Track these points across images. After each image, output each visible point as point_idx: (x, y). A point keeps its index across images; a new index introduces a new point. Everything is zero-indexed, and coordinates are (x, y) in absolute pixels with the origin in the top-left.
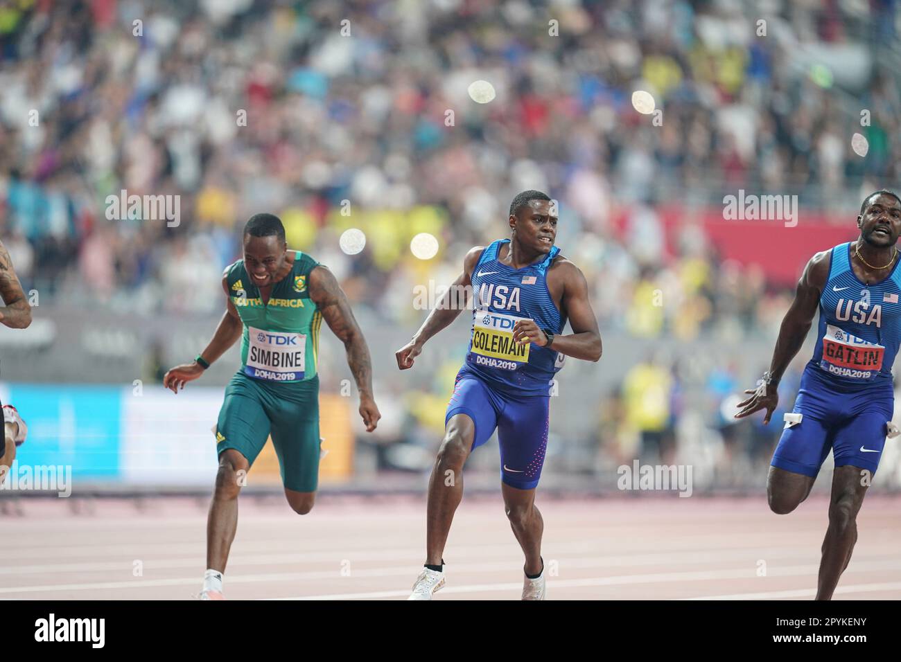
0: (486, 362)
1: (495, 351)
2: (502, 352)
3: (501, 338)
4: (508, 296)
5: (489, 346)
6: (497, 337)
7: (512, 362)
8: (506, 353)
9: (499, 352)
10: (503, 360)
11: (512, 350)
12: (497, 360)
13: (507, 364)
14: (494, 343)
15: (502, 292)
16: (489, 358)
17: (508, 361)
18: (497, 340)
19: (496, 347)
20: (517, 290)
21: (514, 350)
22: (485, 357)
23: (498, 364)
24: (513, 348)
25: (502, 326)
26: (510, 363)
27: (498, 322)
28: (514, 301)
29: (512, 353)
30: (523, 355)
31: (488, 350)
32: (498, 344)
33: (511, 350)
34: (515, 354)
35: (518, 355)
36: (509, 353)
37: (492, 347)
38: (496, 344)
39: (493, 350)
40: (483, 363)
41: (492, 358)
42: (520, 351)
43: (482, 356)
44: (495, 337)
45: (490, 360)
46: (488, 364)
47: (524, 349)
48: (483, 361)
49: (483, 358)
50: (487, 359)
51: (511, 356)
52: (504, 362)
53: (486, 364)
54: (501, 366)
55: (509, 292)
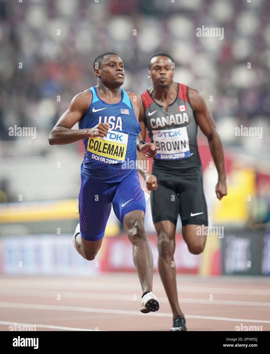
0: (98, 159)
1: (105, 153)
2: (109, 154)
3: (110, 145)
4: (115, 122)
5: (101, 149)
6: (107, 144)
8: (112, 154)
9: (107, 153)
10: (109, 159)
12: (106, 158)
14: (104, 148)
15: (112, 120)
17: (112, 160)
19: (105, 150)
20: (119, 118)
21: (117, 153)
22: (98, 156)
23: (106, 160)
24: (116, 152)
25: (110, 138)
28: (119, 125)
30: (122, 156)
31: (100, 151)
32: (107, 149)
33: (115, 153)
35: (119, 156)
37: (103, 150)
38: (106, 148)
39: (103, 152)
41: (103, 157)
42: (120, 154)
43: (95, 155)
44: (105, 144)
45: (101, 158)
46: (100, 160)
47: (123, 153)
48: (96, 158)
49: (96, 156)
50: (99, 157)
51: (115, 157)
52: (110, 160)
53: (98, 160)
54: (108, 162)
55: (116, 120)
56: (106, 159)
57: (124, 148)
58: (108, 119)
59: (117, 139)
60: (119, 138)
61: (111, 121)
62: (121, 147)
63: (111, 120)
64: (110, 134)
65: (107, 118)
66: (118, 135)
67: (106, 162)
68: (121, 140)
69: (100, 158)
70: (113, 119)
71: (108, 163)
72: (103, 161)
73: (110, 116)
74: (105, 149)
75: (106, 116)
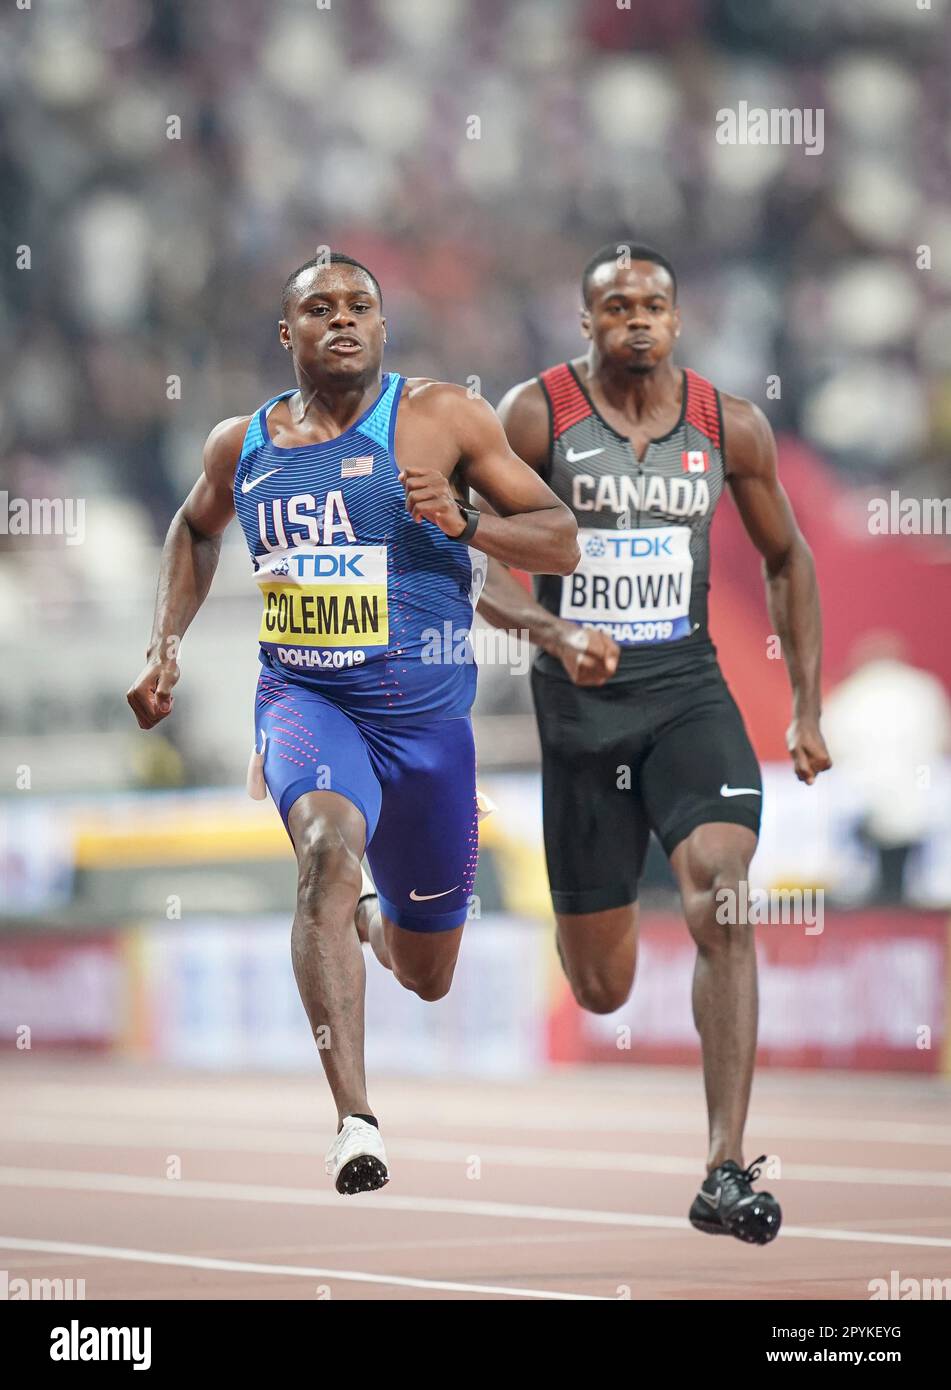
0: (299, 660)
1: (313, 631)
2: (328, 632)
3: (321, 600)
4: (318, 515)
5: (299, 622)
6: (310, 599)
7: (354, 649)
8: (336, 632)
10: (332, 650)
11: (350, 623)
12: (321, 650)
13: (342, 657)
14: (307, 615)
15: (301, 509)
16: (303, 649)
17: (344, 650)
18: (312, 607)
19: (312, 622)
20: (335, 496)
21: (354, 622)
22: (296, 648)
23: (324, 659)
24: (350, 617)
25: (318, 573)
26: (349, 654)
27: (309, 565)
28: (337, 521)
29: (350, 628)
30: (375, 629)
31: (297, 630)
32: (316, 614)
33: (346, 622)
34: (357, 631)
35: (365, 630)
36: (344, 631)
37: (305, 624)
38: (311, 615)
39: (308, 630)
40: (294, 663)
41: (311, 649)
42: (368, 622)
43: (287, 647)
44: (306, 600)
45: (307, 652)
46: (304, 662)
47: (376, 616)
48: (293, 657)
49: (292, 651)
50: (299, 651)
51: (350, 637)
52: (337, 653)
53: (301, 664)
54: (331, 662)
55: (317, 506)
56: (324, 654)
57: (375, 598)
58: (286, 506)
59: (343, 573)
60: (351, 565)
61: (298, 513)
62: (364, 600)
63: (298, 509)
64: (313, 561)
65: (282, 506)
66: (343, 557)
67: (326, 664)
68: (358, 574)
69: (303, 654)
70: (305, 504)
71: (331, 666)
72: (316, 662)
73: (291, 497)
74: (309, 620)
75: (277, 498)
